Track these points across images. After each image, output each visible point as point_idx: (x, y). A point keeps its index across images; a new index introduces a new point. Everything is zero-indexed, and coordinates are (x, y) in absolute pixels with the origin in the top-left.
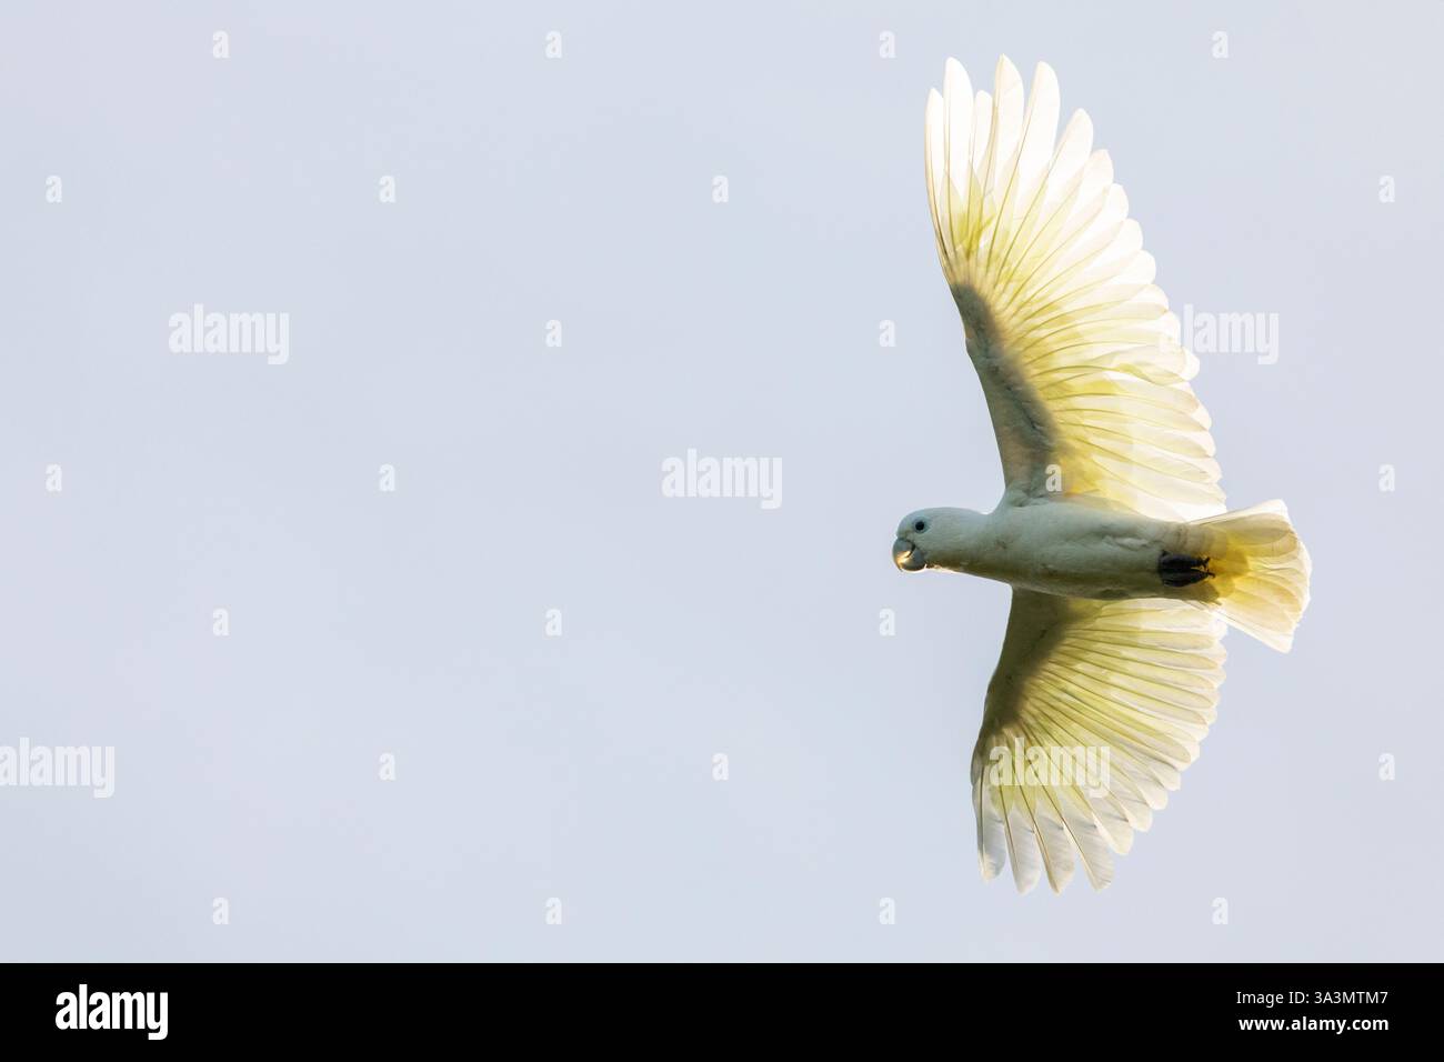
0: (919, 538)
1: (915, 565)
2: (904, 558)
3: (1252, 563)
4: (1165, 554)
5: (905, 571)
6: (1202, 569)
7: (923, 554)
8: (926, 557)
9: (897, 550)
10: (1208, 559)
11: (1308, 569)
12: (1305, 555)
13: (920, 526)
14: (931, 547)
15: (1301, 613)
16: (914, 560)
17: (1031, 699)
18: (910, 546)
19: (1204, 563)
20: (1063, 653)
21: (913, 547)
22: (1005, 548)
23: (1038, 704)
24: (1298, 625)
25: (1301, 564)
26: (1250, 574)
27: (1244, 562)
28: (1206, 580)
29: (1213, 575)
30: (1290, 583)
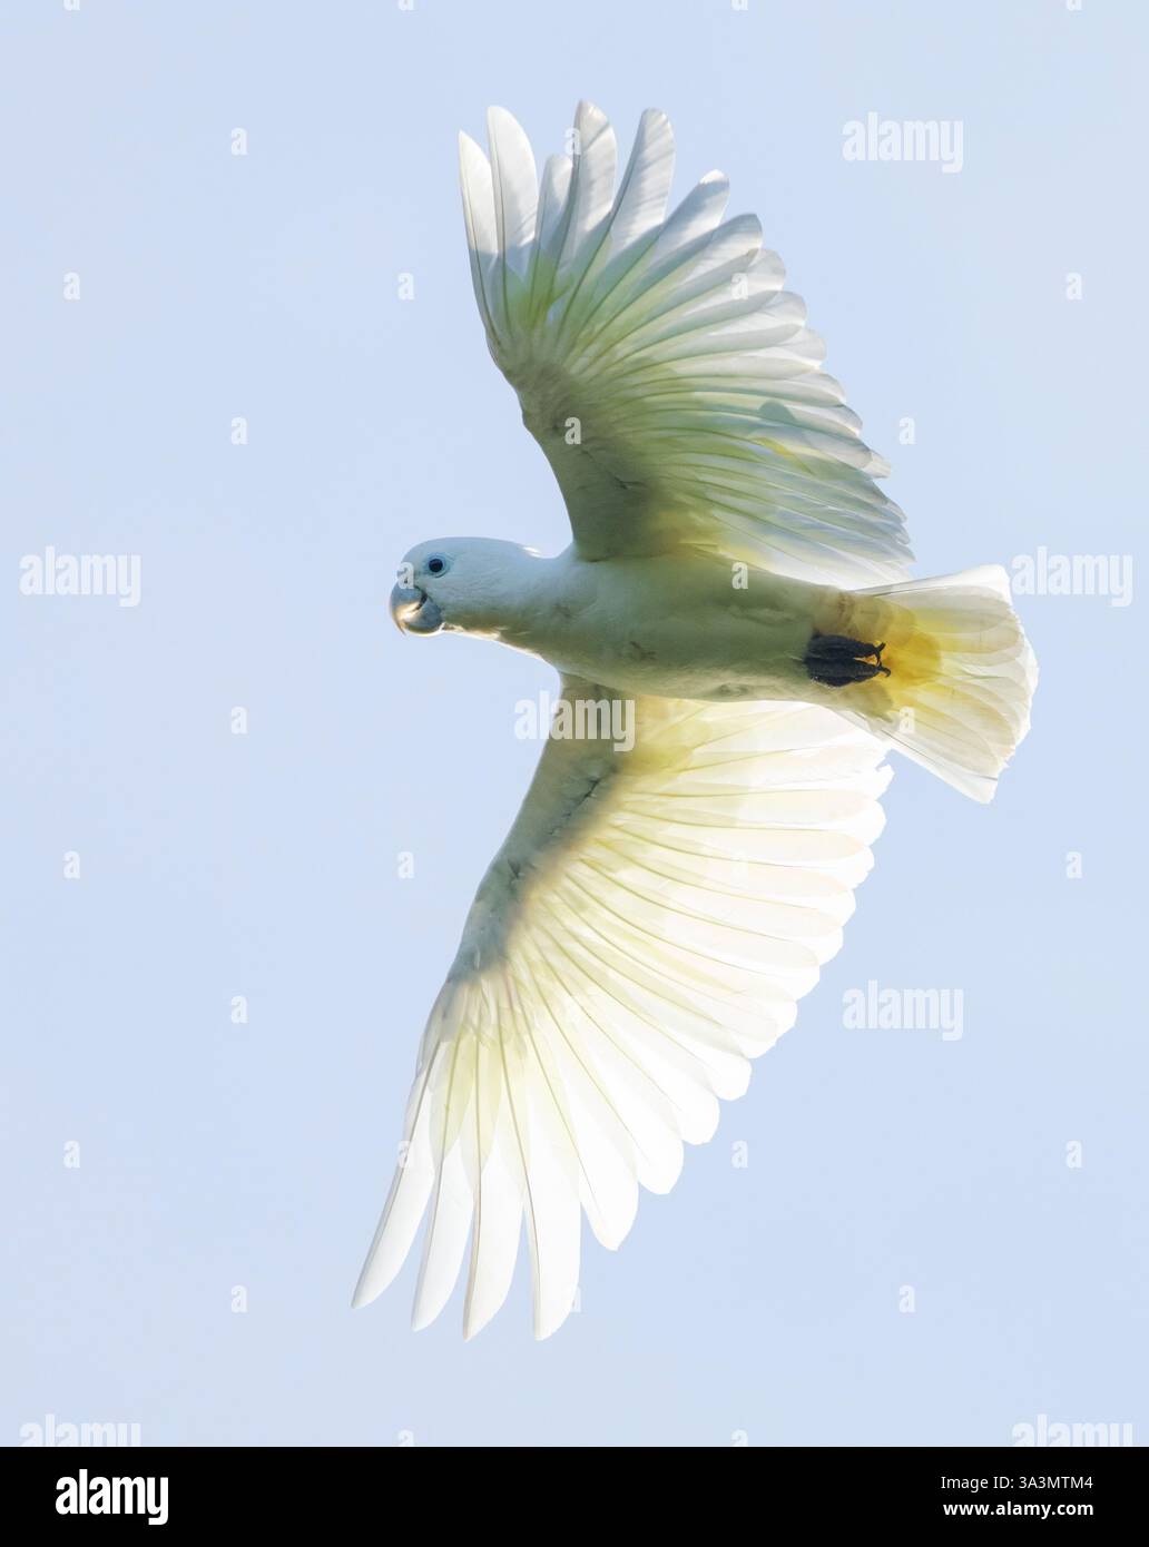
0: (434, 584)
1: (426, 624)
2: (409, 612)
3: (948, 663)
4: (817, 636)
5: (406, 631)
6: (873, 661)
7: (438, 610)
8: (443, 614)
9: (399, 598)
10: (882, 646)
11: (1032, 682)
12: (1029, 659)
13: (436, 566)
14: (452, 600)
15: (1014, 747)
16: (424, 617)
17: (534, 930)
18: (418, 594)
19: (877, 651)
20: (607, 845)
21: (424, 598)
22: (568, 616)
23: (545, 942)
24: (1006, 766)
25: (1023, 672)
26: (940, 681)
27: (936, 658)
28: (874, 679)
29: (888, 672)
30: (1001, 701)
